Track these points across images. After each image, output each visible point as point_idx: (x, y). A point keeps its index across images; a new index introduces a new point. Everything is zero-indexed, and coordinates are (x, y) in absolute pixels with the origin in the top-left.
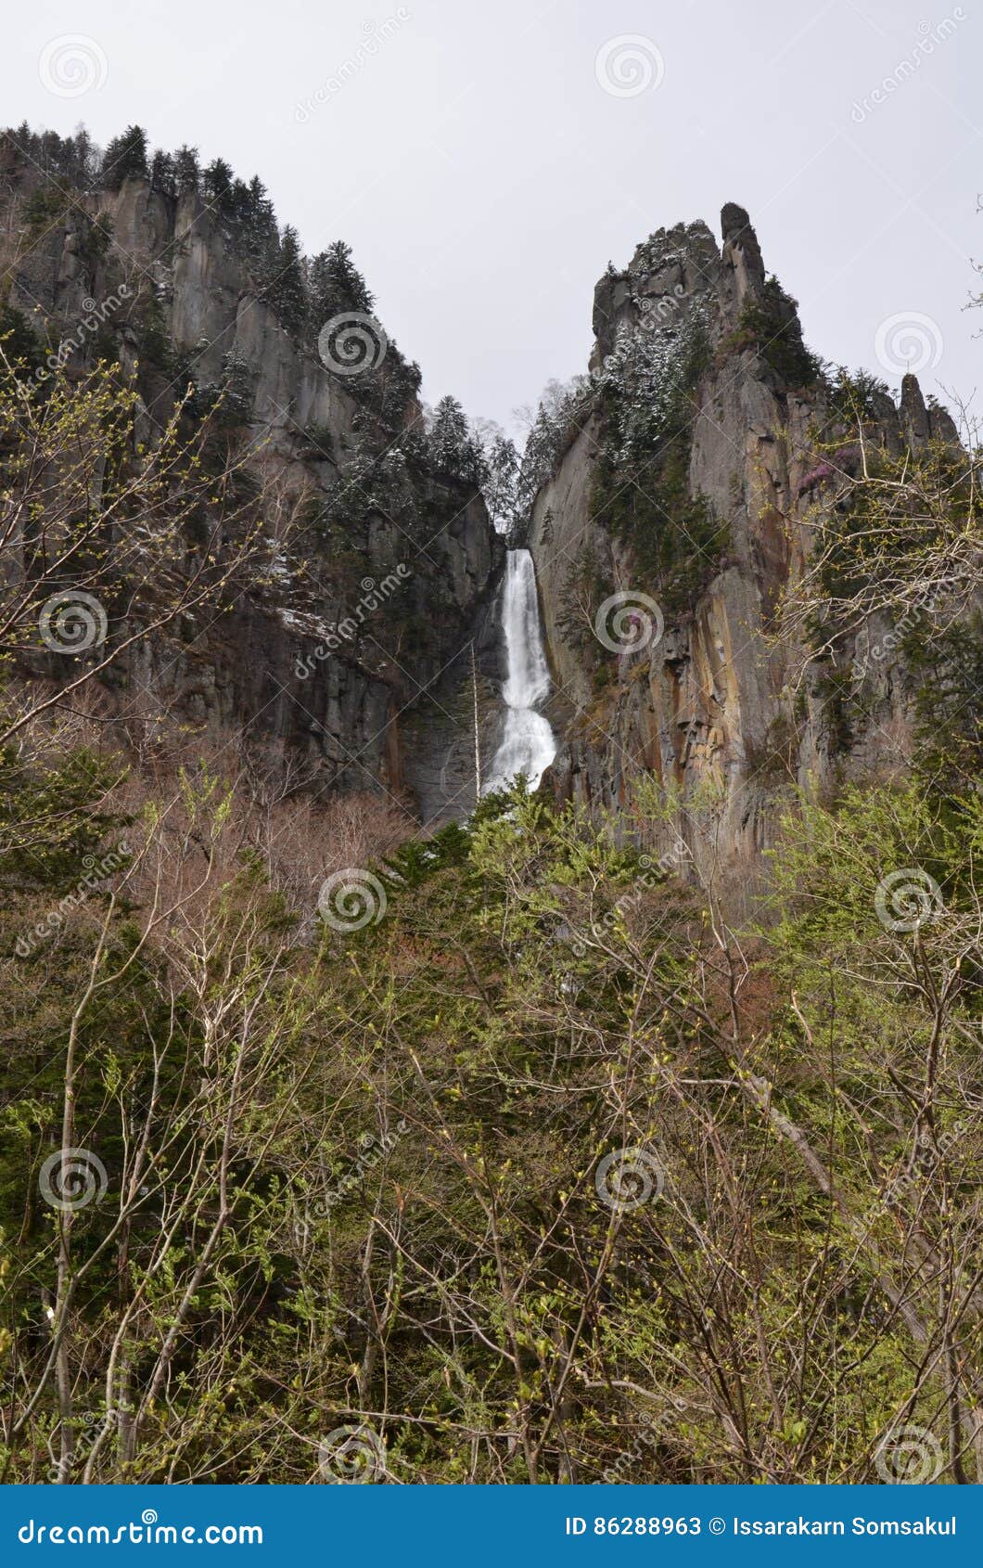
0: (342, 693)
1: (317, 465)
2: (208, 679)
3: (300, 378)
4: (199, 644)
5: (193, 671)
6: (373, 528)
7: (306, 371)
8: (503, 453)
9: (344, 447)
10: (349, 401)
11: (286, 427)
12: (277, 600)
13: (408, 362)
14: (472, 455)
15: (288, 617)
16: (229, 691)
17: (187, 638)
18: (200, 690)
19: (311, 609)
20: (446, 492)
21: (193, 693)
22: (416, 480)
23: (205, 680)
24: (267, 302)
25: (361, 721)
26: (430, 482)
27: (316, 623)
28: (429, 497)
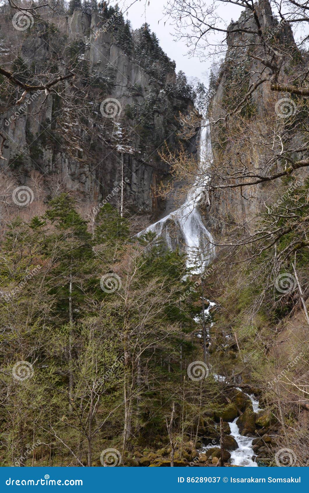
0: (137, 170)
1: (137, 98)
2: (86, 169)
3: (131, 69)
4: (85, 159)
5: (82, 167)
6: (155, 116)
7: (133, 67)
8: (200, 88)
9: (146, 91)
10: (147, 76)
11: (127, 86)
12: (117, 142)
13: (171, 61)
14: (189, 89)
15: (120, 148)
16: (94, 173)
17: (80, 156)
18: (84, 173)
19: (128, 144)
20: (180, 102)
21: (82, 174)
22: (170, 99)
23: (85, 169)
24: (119, 45)
25: (143, 179)
26: (175, 99)
27: (129, 149)
28: (175, 105)
